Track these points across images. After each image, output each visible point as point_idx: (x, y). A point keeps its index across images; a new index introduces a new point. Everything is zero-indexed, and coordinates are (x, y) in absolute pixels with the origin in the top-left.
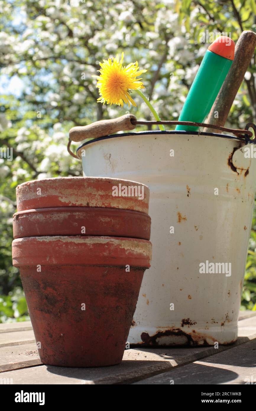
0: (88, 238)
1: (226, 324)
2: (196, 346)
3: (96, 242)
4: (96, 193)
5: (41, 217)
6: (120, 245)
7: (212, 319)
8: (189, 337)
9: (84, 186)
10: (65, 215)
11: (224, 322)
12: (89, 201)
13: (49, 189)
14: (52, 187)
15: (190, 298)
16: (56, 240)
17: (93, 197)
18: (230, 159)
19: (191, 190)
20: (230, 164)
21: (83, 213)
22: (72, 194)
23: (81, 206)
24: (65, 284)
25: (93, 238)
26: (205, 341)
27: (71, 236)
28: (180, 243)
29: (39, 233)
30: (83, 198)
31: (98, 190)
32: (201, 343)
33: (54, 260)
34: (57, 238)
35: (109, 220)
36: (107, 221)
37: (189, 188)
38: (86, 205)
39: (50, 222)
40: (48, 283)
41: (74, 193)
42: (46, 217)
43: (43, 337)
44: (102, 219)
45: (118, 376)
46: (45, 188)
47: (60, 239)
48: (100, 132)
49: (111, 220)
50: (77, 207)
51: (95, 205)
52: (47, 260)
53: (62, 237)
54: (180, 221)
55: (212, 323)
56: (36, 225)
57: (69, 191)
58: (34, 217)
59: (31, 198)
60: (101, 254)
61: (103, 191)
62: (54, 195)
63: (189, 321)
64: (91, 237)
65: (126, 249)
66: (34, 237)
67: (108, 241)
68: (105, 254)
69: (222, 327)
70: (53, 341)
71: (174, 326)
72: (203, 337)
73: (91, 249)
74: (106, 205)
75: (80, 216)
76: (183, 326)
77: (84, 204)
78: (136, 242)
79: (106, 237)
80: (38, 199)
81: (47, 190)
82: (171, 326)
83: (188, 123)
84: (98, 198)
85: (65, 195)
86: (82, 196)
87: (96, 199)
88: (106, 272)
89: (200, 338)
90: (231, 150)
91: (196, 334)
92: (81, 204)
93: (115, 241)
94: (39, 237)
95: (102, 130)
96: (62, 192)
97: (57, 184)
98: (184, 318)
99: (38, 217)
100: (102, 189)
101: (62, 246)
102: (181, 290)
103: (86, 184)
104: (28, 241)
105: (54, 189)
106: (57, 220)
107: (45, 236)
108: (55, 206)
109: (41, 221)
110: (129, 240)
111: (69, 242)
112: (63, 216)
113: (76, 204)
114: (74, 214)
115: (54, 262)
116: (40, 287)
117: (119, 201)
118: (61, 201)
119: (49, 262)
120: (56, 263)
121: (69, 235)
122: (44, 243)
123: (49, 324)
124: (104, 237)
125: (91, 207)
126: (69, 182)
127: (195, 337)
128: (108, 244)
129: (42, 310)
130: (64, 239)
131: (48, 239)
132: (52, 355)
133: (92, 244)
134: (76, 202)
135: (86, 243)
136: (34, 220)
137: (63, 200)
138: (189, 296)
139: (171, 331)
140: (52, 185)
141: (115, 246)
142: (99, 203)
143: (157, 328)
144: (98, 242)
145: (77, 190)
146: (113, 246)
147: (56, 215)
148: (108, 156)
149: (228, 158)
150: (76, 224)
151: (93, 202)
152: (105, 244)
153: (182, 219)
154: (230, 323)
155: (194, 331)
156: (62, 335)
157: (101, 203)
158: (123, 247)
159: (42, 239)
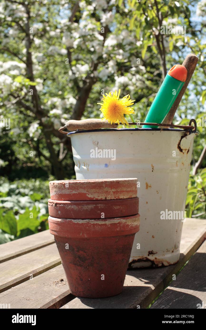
0: (107, 221)
1: (175, 251)
2: (157, 267)
3: (112, 222)
4: (110, 191)
5: (75, 207)
6: (126, 223)
7: (167, 249)
8: (153, 262)
9: (103, 187)
10: (92, 206)
11: (174, 250)
12: (106, 196)
13: (80, 189)
14: (81, 188)
15: (154, 238)
16: (86, 222)
17: (109, 194)
18: (179, 144)
19: (154, 167)
20: (179, 147)
21: (103, 205)
22: (95, 192)
23: (101, 200)
24: (92, 249)
25: (110, 220)
26: (163, 264)
27: (96, 220)
28: (147, 203)
29: (74, 217)
30: (102, 194)
31: (112, 189)
32: (160, 265)
33: (85, 235)
34: (87, 221)
35: (119, 207)
36: (118, 208)
37: (153, 166)
38: (105, 199)
39: (81, 210)
40: (80, 248)
41: (97, 192)
42: (78, 207)
43: (75, 280)
44: (115, 208)
45: (130, 306)
46: (77, 188)
47: (89, 222)
48: (91, 127)
49: (120, 207)
50: (99, 200)
51: (110, 199)
52: (81, 235)
53: (90, 221)
54: (147, 188)
55: (167, 252)
56: (72, 212)
57: (93, 190)
58: (69, 207)
59: (66, 193)
60: (115, 230)
61: (115, 189)
62: (83, 193)
63: (153, 252)
64: (109, 220)
65: (129, 224)
66: (70, 220)
67: (119, 221)
68: (118, 229)
69: (173, 253)
70: (83, 283)
71: (143, 255)
72: (161, 261)
73: (109, 227)
74: (117, 197)
75: (101, 207)
76: (149, 255)
77: (104, 198)
78: (134, 219)
79: (118, 218)
80: (72, 195)
81: (78, 189)
82: (141, 256)
83: (154, 124)
84: (112, 194)
85: (90, 193)
86: (102, 193)
87: (111, 194)
88: (117, 240)
89: (159, 262)
90: (180, 138)
91: (157, 260)
92: (102, 198)
93: (123, 221)
94: (74, 220)
95: (93, 127)
96: (88, 191)
97: (85, 186)
98: (149, 250)
99: (73, 207)
100: (114, 188)
101: (90, 226)
102: (148, 233)
103: (104, 185)
104: (66, 222)
105: (83, 189)
106: (86, 209)
107: (78, 219)
108: (84, 200)
109: (75, 210)
110: (131, 219)
111: (95, 223)
112: (91, 207)
113: (98, 198)
114: (98, 205)
115: (86, 236)
116: (74, 250)
117: (124, 194)
118: (88, 197)
119: (82, 236)
120: (87, 237)
121: (95, 219)
122: (78, 224)
123: (80, 273)
124: (116, 218)
125: (108, 200)
126: (93, 185)
127: (157, 262)
128: (119, 223)
129: (75, 264)
130: (92, 222)
131: (81, 221)
132: (82, 291)
133: (110, 224)
134: (98, 197)
135: (106, 224)
136: (70, 208)
137: (90, 196)
138: (153, 236)
139: (142, 259)
140: (81, 186)
141: (123, 224)
142: (113, 197)
143: (132, 257)
144: (114, 223)
145: (99, 190)
146: (122, 224)
147: (85, 206)
148: (97, 143)
149: (177, 143)
150: (99, 211)
151: (108, 197)
152: (117, 223)
153: (148, 187)
154: (177, 250)
155: (156, 258)
156: (89, 279)
157: (114, 197)
158: (127, 224)
159: (76, 221)
